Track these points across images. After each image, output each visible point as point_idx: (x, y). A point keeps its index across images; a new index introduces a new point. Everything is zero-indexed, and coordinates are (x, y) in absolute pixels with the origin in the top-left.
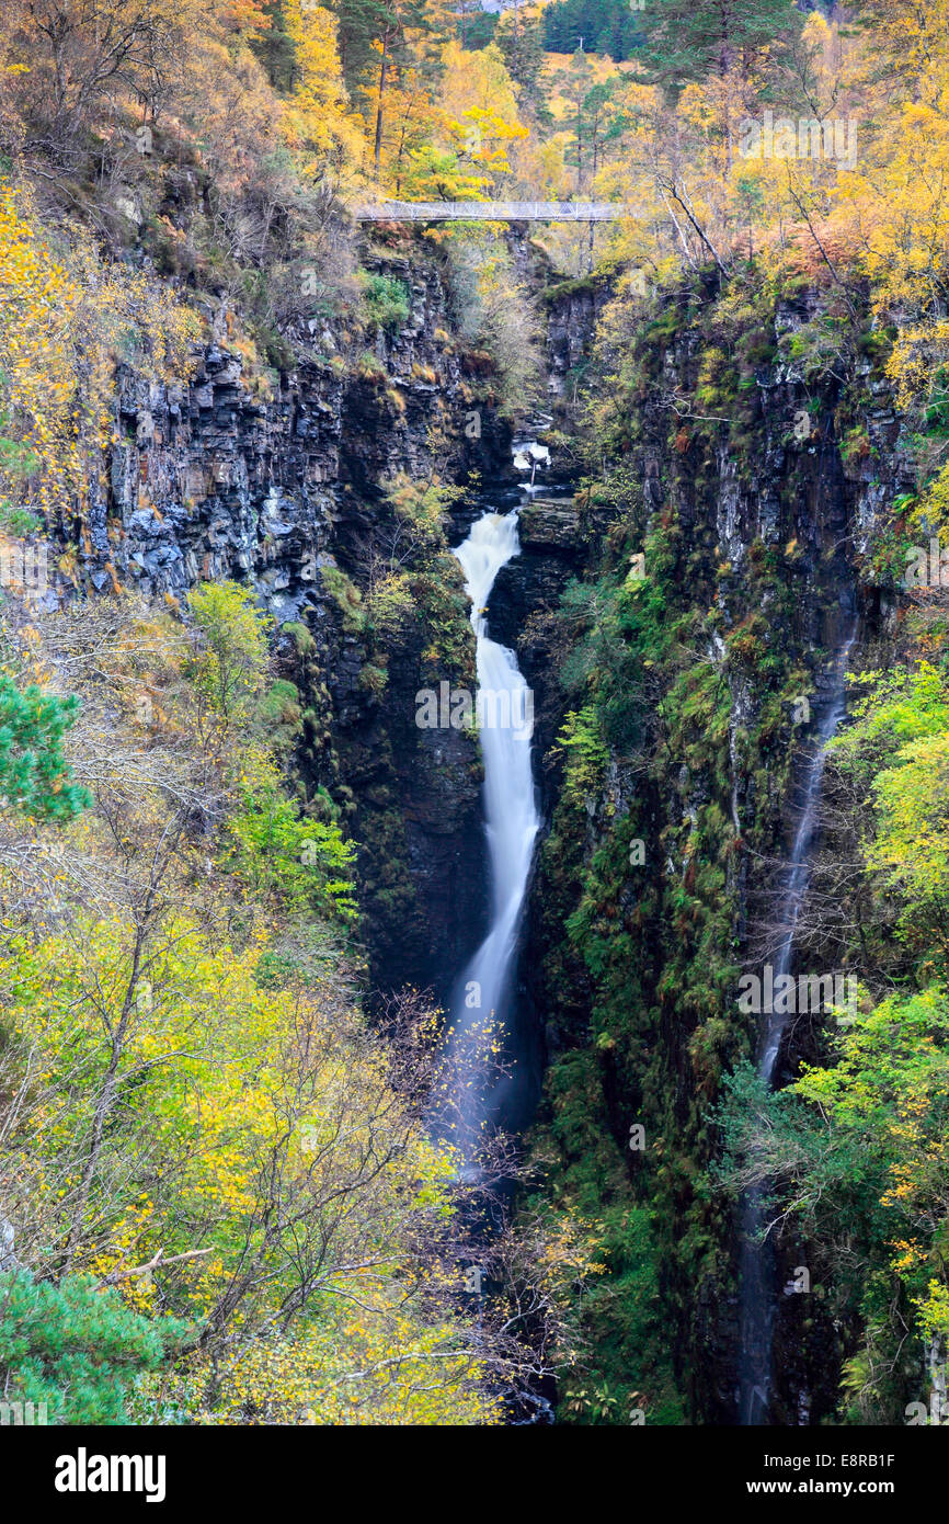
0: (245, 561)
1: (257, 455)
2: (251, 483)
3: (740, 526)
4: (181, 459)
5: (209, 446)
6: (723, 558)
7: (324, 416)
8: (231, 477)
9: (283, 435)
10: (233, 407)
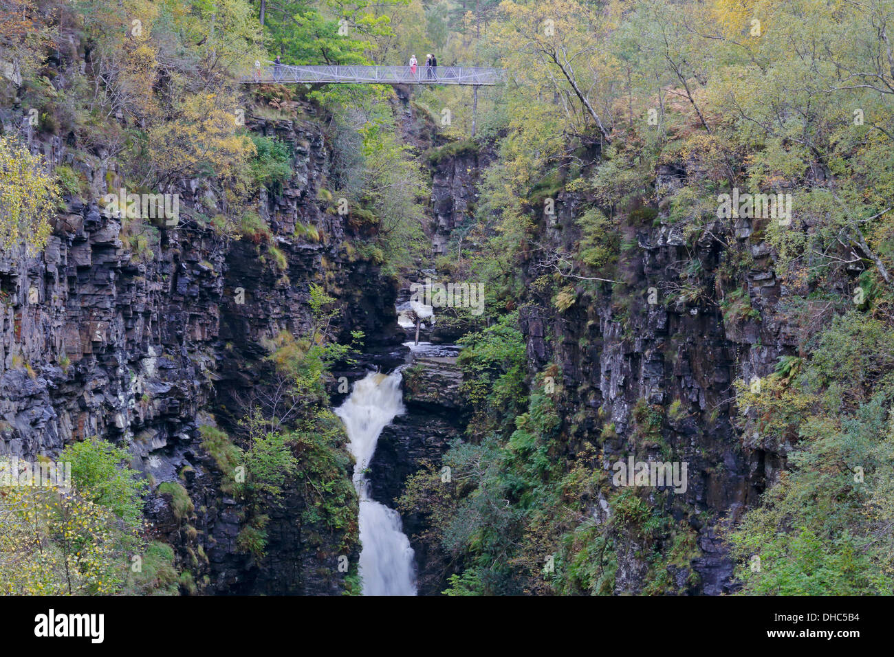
0: (121, 421)
1: (135, 313)
2: (130, 341)
3: (624, 387)
4: (57, 318)
5: (86, 304)
6: (608, 417)
7: (206, 274)
8: (108, 335)
9: (163, 293)
10: (112, 266)
